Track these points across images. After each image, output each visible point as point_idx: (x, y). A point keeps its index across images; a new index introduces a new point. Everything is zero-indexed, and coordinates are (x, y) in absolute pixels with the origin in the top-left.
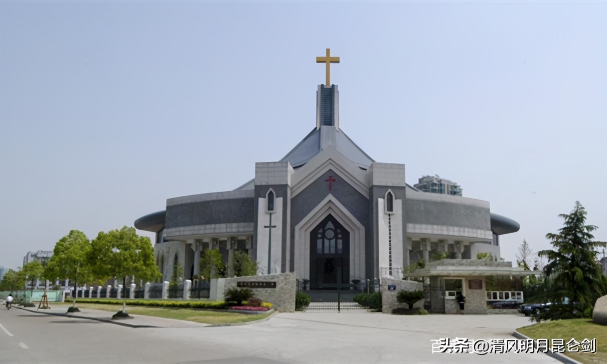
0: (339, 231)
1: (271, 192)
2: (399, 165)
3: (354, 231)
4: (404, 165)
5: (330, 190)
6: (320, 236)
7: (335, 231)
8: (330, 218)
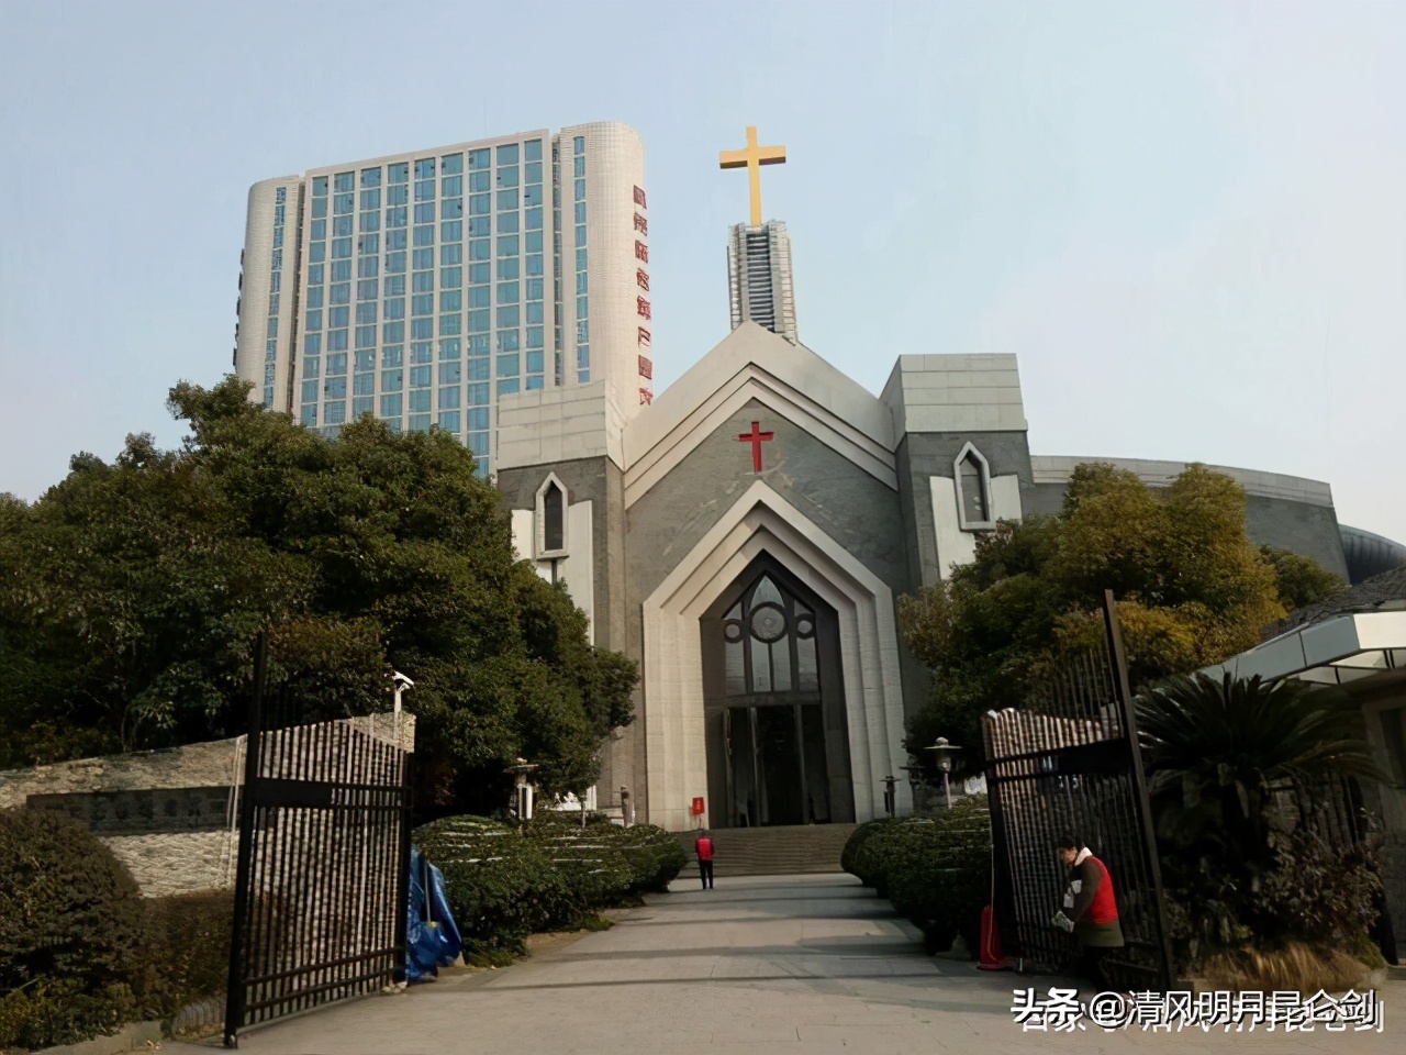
0: (799, 610)
1: (553, 487)
2: (993, 357)
3: (852, 605)
4: (1015, 354)
5: (758, 467)
6: (734, 631)
7: (786, 612)
8: (764, 565)
